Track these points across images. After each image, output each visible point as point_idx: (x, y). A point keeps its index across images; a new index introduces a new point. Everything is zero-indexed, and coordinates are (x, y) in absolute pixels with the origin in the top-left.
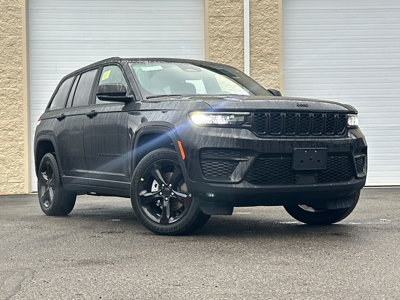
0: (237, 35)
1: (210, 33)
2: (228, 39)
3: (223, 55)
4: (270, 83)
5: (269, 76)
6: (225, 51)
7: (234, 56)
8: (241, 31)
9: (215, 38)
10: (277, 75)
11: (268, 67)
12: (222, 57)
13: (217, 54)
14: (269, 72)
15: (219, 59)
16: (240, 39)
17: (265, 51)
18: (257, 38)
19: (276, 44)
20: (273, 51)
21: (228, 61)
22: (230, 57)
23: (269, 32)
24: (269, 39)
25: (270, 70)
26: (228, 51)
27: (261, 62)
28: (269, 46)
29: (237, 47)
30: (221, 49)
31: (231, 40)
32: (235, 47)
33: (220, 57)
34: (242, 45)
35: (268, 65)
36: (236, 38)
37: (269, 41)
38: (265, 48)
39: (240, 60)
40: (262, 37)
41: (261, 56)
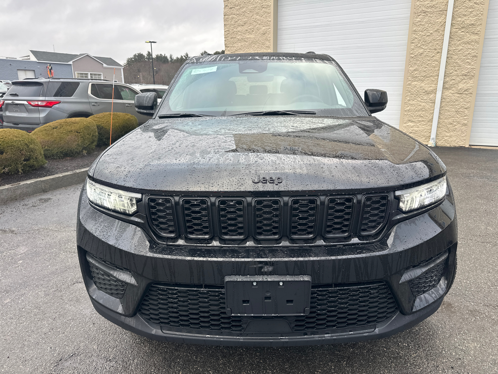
0: (441, 9)
1: (415, 10)
2: (432, 13)
3: (425, 29)
4: (468, 53)
5: (468, 46)
6: (427, 25)
7: (436, 29)
8: (446, 5)
9: (419, 14)
10: (476, 45)
11: (469, 37)
12: (424, 31)
13: (419, 29)
14: (468, 43)
15: (421, 33)
16: (443, 13)
17: (468, 22)
18: (460, 10)
19: (480, 15)
20: (475, 22)
21: (429, 34)
22: (431, 30)
23: (475, 3)
24: (473, 10)
25: (470, 40)
26: (430, 25)
27: (462, 33)
28: (472, 17)
29: (440, 20)
30: (423, 24)
31: (435, 15)
32: (437, 20)
33: (422, 31)
34: (445, 18)
35: (469, 36)
36: (439, 12)
37: (473, 12)
38: (468, 19)
39: (440, 33)
40: (467, 9)
41: (463, 28)
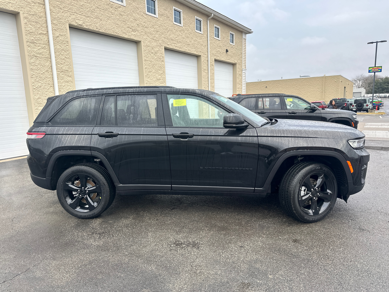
0: (46, 57)
1: (28, 53)
2: (41, 58)
3: (39, 68)
4: (68, 88)
5: (68, 84)
6: (40, 66)
7: (46, 70)
8: (49, 54)
9: (32, 57)
10: (72, 84)
11: (67, 78)
12: (38, 70)
13: (35, 68)
14: (67, 82)
15: (36, 71)
16: (48, 59)
17: (64, 68)
18: (58, 60)
19: (69, 65)
20: (68, 69)
21: (42, 73)
22: (43, 70)
23: (65, 57)
24: (65, 61)
25: (68, 80)
26: (41, 66)
27: (62, 75)
28: (66, 66)
29: (47, 64)
30: (37, 65)
31: (43, 60)
32: (46, 64)
33: (37, 70)
34: (50, 64)
35: (66, 77)
36: (46, 58)
37: (65, 63)
38: (64, 67)
39: (50, 73)
40: (61, 60)
41: (62, 72)
